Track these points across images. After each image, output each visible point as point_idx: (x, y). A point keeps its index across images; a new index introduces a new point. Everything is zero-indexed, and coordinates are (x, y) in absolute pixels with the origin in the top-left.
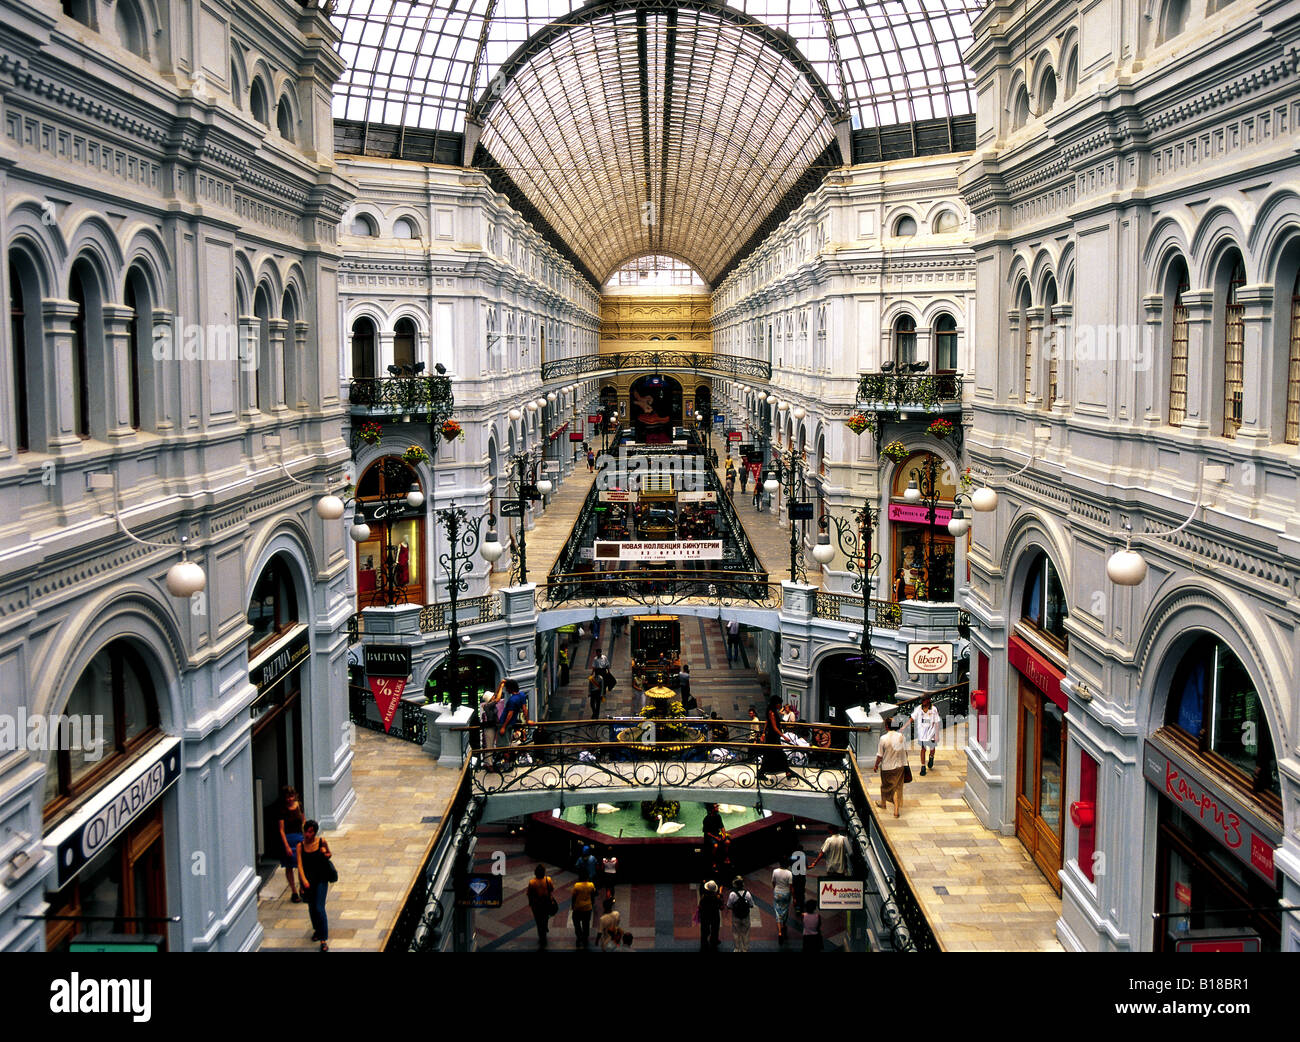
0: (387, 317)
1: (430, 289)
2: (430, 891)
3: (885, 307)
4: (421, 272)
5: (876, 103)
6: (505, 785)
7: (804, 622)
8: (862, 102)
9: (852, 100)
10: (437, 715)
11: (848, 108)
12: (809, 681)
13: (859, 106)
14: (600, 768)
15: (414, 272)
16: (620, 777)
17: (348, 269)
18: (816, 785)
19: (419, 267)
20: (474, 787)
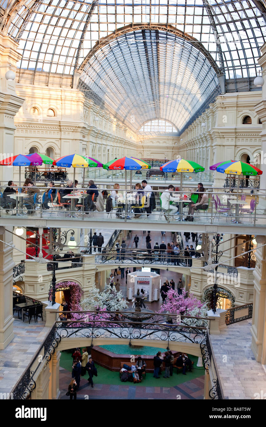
0: (42, 147)
1: (61, 136)
2: (32, 378)
3: (237, 151)
4: (57, 129)
5: (235, 69)
6: (68, 335)
7: (200, 273)
8: (229, 69)
9: (226, 68)
10: (46, 305)
11: (224, 71)
12: (201, 296)
13: (228, 70)
14: (107, 330)
15: (55, 129)
16: (115, 334)
17: (26, 128)
18: (193, 341)
19: (57, 127)
20: (56, 335)
